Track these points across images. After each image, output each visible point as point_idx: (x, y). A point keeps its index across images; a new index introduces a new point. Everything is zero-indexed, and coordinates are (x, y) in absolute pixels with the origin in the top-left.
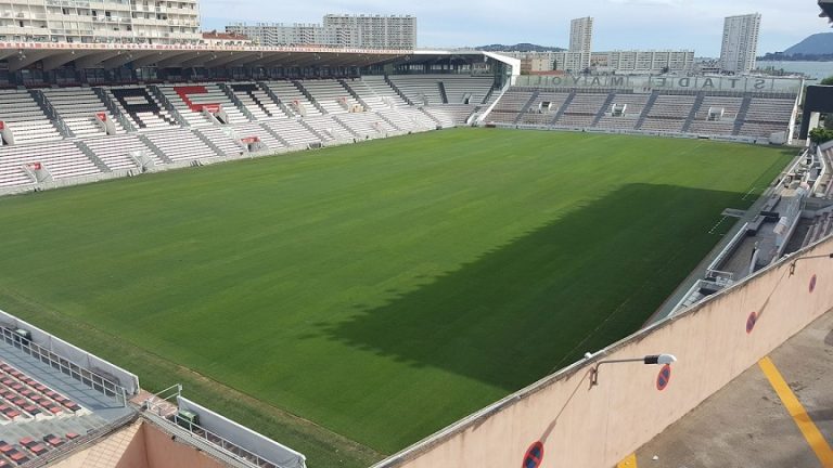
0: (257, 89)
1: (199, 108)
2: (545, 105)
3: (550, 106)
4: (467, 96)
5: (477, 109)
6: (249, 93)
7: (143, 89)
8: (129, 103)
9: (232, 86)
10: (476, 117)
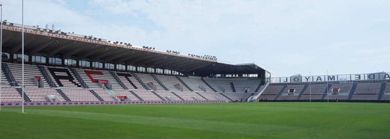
0: (131, 76)
1: (96, 81)
2: (292, 91)
3: (294, 91)
4: (246, 89)
5: (253, 94)
6: (126, 77)
7: (67, 69)
8: (56, 75)
9: (117, 73)
10: (252, 98)
